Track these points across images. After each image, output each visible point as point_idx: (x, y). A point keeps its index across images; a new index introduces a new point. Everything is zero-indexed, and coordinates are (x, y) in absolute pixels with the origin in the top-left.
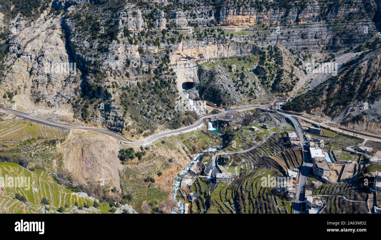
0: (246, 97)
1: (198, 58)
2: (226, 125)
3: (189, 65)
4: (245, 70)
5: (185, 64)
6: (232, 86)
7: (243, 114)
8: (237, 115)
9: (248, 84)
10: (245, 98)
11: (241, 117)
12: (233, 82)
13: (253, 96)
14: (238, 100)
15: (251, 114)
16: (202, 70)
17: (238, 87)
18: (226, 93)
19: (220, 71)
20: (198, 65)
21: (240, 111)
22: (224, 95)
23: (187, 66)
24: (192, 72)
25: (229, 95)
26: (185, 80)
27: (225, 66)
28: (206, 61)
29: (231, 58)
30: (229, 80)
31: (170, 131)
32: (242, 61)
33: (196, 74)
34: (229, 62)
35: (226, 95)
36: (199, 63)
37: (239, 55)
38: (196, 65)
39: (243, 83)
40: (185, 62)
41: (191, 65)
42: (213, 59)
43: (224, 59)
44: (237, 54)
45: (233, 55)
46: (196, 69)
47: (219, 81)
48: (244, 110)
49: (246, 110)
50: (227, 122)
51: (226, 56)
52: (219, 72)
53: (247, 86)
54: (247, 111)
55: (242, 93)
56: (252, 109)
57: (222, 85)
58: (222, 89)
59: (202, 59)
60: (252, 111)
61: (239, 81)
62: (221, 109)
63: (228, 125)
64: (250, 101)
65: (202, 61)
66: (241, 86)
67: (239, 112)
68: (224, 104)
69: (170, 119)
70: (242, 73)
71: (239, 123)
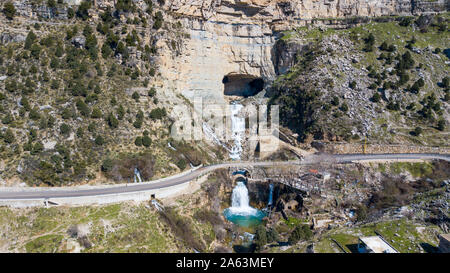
0: (404, 121)
1: (277, 14)
2: (294, 204)
3: (249, 29)
4: (417, 47)
5: (237, 26)
6: (360, 85)
7: (378, 174)
8: (349, 174)
9: (420, 83)
10: (402, 124)
11: (363, 184)
12: (369, 75)
13: (432, 121)
14: (371, 126)
15: (410, 178)
16: (284, 44)
17: (383, 90)
18: (335, 103)
19: (334, 47)
20: (275, 33)
21: (365, 162)
22: (326, 109)
23: (243, 31)
24: (257, 50)
25: (344, 109)
26: (235, 69)
27: (355, 38)
28: (303, 24)
29: (377, 20)
30: (357, 70)
31: (21, 186)
32: (413, 29)
33: (269, 55)
34: (370, 29)
35: (333, 108)
36: (278, 27)
37: (408, 14)
38: (269, 31)
39: (404, 79)
40: (237, 20)
41: (257, 31)
42: (323, 21)
43: (355, 21)
44: (401, 10)
45: (385, 12)
46: (269, 43)
47: (325, 70)
48: (383, 161)
49: (389, 161)
50: (299, 196)
51: (363, 13)
52: (329, 50)
53: (414, 90)
54: (396, 167)
55: (390, 107)
56: (421, 161)
57: (329, 82)
58: (325, 91)
59: (290, 18)
60: (416, 168)
61: (391, 74)
62: (306, 149)
63: (300, 206)
64: (415, 133)
65: (287, 23)
66: (392, 87)
67: (360, 167)
68: (318, 135)
69: (49, 145)
70: (406, 57)
71: (344, 206)
